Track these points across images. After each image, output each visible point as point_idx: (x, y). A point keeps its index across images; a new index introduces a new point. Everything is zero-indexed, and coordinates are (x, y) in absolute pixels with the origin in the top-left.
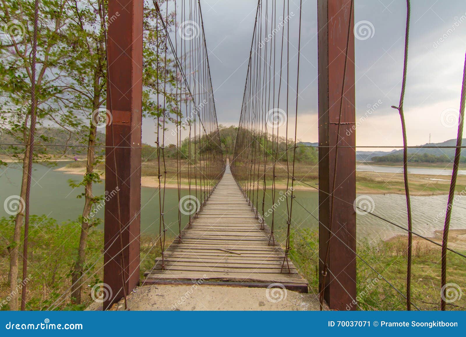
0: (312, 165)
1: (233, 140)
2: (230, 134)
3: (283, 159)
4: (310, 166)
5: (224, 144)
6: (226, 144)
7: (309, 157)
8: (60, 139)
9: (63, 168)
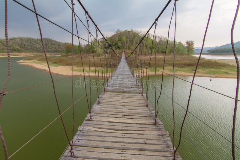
0: (182, 55)
1: (126, 39)
2: (125, 35)
3: (162, 51)
4: (181, 56)
5: (121, 42)
6: (122, 42)
7: (180, 49)
8: (30, 44)
9: (21, 61)
